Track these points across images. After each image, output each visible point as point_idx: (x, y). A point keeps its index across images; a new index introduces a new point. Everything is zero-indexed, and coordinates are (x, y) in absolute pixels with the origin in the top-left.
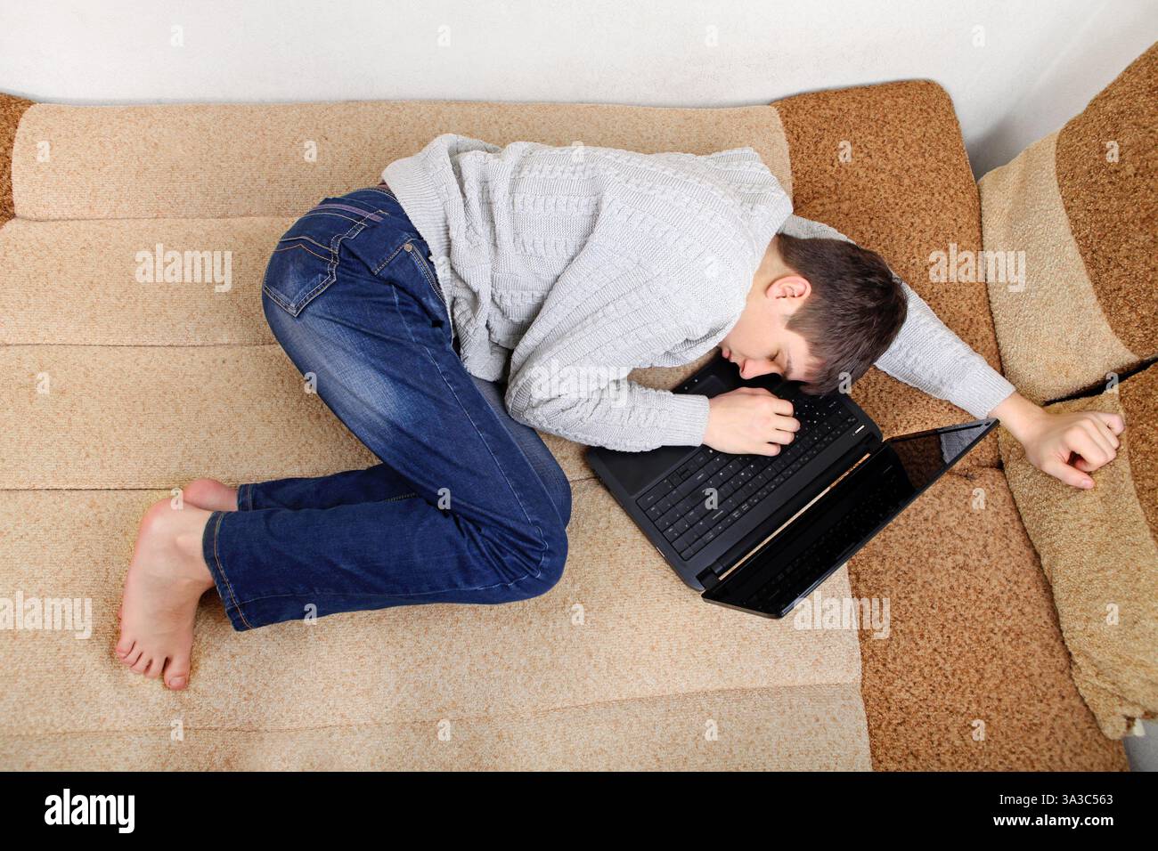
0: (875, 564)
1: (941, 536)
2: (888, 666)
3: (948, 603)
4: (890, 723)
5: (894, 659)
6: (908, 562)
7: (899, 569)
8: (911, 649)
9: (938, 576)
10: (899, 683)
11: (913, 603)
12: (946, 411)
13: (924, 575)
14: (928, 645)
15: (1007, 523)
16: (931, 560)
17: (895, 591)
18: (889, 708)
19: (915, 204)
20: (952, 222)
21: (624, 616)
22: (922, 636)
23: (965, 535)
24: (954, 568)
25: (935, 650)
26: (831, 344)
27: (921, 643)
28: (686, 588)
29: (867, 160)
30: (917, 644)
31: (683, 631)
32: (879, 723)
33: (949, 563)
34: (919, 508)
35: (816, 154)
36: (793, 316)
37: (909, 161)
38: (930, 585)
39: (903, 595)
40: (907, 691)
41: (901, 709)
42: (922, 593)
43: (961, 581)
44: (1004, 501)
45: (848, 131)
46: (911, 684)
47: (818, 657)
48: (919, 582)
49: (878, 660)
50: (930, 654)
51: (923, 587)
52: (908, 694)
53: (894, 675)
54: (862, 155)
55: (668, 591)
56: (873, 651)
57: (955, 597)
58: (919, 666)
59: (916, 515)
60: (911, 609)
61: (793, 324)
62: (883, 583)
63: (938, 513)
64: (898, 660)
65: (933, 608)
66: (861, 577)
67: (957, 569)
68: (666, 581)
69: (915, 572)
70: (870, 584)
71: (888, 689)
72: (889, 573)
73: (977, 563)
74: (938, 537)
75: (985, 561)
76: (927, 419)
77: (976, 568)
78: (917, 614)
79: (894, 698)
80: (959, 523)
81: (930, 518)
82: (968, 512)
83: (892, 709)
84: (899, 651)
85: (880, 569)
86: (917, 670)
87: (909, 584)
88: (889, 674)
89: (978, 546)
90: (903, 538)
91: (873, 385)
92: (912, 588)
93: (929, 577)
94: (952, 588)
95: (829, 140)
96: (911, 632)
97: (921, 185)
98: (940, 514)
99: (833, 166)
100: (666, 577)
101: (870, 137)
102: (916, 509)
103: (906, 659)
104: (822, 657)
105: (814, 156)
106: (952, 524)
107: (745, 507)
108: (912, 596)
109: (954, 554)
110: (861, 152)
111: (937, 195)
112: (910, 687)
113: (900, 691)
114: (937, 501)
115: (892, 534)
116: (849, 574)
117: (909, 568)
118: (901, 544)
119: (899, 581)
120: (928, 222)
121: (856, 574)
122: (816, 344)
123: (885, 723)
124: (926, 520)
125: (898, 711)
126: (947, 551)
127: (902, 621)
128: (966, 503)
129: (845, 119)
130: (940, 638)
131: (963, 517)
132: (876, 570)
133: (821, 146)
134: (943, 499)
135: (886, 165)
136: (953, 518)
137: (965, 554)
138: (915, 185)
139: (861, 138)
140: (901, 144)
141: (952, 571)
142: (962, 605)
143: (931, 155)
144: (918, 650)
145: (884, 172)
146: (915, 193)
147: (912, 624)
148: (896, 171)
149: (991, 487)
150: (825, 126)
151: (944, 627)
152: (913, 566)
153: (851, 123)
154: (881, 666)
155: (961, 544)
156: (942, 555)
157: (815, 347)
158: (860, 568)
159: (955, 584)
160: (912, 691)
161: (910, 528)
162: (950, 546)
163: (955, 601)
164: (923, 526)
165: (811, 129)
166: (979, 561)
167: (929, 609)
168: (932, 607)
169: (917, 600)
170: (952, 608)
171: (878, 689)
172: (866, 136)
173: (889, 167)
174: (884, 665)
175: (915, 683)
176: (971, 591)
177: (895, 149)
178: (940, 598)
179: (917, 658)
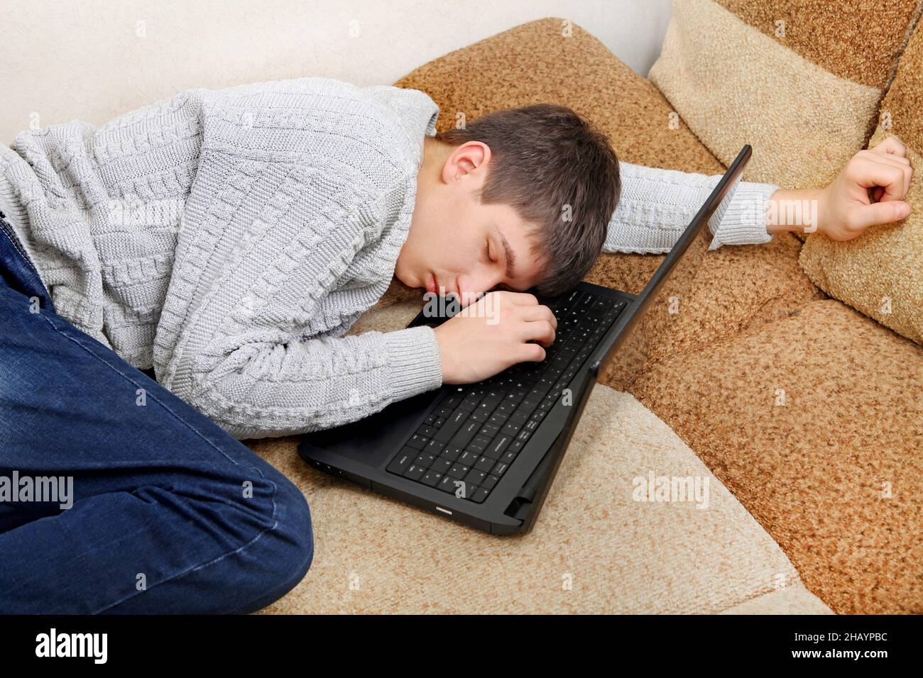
0: (735, 439)
1: (794, 374)
2: (818, 533)
3: (846, 432)
4: (862, 596)
5: (821, 521)
6: (772, 416)
7: (766, 428)
8: (834, 500)
9: (816, 411)
10: (843, 544)
11: (805, 452)
12: (727, 263)
13: (798, 419)
14: (851, 485)
15: (863, 333)
16: (798, 401)
17: (776, 453)
18: (851, 580)
19: (584, 105)
20: (634, 105)
21: (430, 603)
22: (838, 480)
23: (822, 361)
24: (829, 396)
25: (863, 485)
26: (540, 195)
27: (841, 487)
28: (499, 541)
29: (512, 91)
30: (837, 491)
31: (520, 590)
32: (849, 604)
33: (821, 394)
34: (752, 361)
35: (453, 106)
36: (485, 187)
37: (558, 75)
38: (813, 424)
39: (787, 451)
40: (860, 547)
41: (865, 571)
42: (809, 437)
43: (846, 404)
44: (847, 318)
45: (478, 75)
46: (859, 537)
47: (722, 560)
48: (797, 428)
49: (803, 536)
50: (860, 493)
51: (806, 430)
52: (862, 549)
53: (833, 539)
54: (504, 89)
55: (476, 553)
56: (790, 530)
57: (849, 422)
58: (855, 512)
59: (753, 368)
60: (806, 459)
61: (489, 196)
62: (756, 452)
63: (776, 355)
64: (825, 520)
65: (832, 445)
66: (727, 463)
67: (834, 394)
68: (469, 545)
69: (786, 422)
70: (741, 463)
71: (835, 560)
72: (757, 440)
73: (853, 379)
74: (791, 377)
75: (861, 373)
76: (710, 279)
77: (855, 385)
78: (817, 460)
79: (848, 564)
80: (807, 353)
81: (771, 364)
82: (811, 340)
83: (854, 578)
84: (821, 510)
85: (744, 440)
86: (856, 517)
87: (787, 437)
88: (826, 542)
89: (843, 363)
90: (751, 397)
91: (628, 272)
92: (793, 438)
93: (806, 418)
94: (839, 416)
95: (461, 90)
96: (822, 482)
97: (583, 89)
98: (781, 355)
99: (478, 109)
100: (466, 540)
101: (504, 72)
102: (749, 364)
103: (836, 514)
104: (728, 558)
105: (451, 109)
106: (799, 358)
107: (531, 425)
108: (799, 446)
109: (821, 383)
110: (503, 86)
111: (604, 91)
112: (860, 541)
113: (850, 552)
114: (768, 346)
115: (737, 400)
116: (712, 470)
117: (776, 421)
118: (753, 404)
119: (774, 439)
120: (607, 114)
121: (719, 465)
122: (524, 204)
123: (857, 599)
124: (767, 367)
125: (865, 576)
126: (810, 385)
127: (804, 477)
128: (803, 333)
129: (471, 67)
130: (859, 470)
131: (808, 346)
132: (740, 444)
133: (455, 98)
134: (775, 341)
135: (536, 87)
136: (798, 352)
137: (833, 378)
138: (576, 91)
139: (496, 75)
140: (542, 66)
141: (830, 400)
142: (864, 427)
143: (579, 63)
144: (843, 496)
145: (536, 94)
146: (579, 97)
147: (817, 473)
148: (549, 88)
149: (824, 311)
150: (452, 79)
151: (857, 457)
152: (781, 417)
153: (478, 68)
154: (810, 540)
155: (822, 371)
156: (807, 391)
157: (525, 207)
158: (720, 455)
159: (842, 410)
160: (864, 543)
161: (753, 384)
162: (811, 379)
163: (853, 426)
164: (767, 375)
165: (437, 88)
166: (854, 375)
167: (827, 448)
168: (829, 445)
169: (808, 446)
170: (855, 434)
171: (824, 567)
172: (501, 73)
173: (540, 87)
174: (813, 536)
175: (862, 533)
176: (864, 408)
177: (538, 71)
178: (833, 432)
179: (847, 504)
